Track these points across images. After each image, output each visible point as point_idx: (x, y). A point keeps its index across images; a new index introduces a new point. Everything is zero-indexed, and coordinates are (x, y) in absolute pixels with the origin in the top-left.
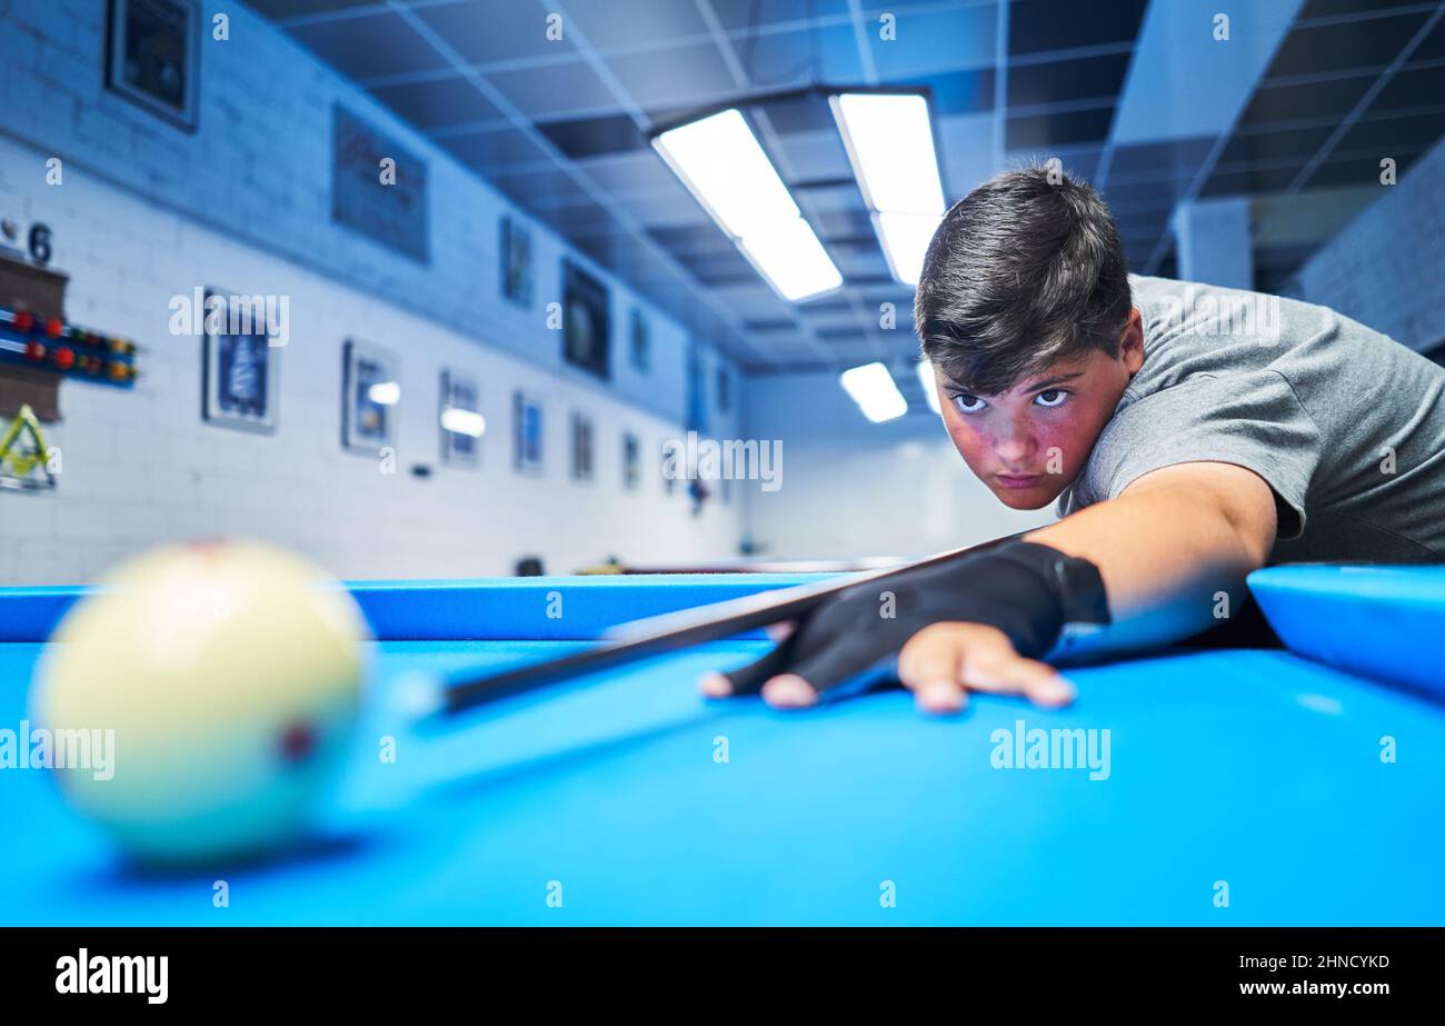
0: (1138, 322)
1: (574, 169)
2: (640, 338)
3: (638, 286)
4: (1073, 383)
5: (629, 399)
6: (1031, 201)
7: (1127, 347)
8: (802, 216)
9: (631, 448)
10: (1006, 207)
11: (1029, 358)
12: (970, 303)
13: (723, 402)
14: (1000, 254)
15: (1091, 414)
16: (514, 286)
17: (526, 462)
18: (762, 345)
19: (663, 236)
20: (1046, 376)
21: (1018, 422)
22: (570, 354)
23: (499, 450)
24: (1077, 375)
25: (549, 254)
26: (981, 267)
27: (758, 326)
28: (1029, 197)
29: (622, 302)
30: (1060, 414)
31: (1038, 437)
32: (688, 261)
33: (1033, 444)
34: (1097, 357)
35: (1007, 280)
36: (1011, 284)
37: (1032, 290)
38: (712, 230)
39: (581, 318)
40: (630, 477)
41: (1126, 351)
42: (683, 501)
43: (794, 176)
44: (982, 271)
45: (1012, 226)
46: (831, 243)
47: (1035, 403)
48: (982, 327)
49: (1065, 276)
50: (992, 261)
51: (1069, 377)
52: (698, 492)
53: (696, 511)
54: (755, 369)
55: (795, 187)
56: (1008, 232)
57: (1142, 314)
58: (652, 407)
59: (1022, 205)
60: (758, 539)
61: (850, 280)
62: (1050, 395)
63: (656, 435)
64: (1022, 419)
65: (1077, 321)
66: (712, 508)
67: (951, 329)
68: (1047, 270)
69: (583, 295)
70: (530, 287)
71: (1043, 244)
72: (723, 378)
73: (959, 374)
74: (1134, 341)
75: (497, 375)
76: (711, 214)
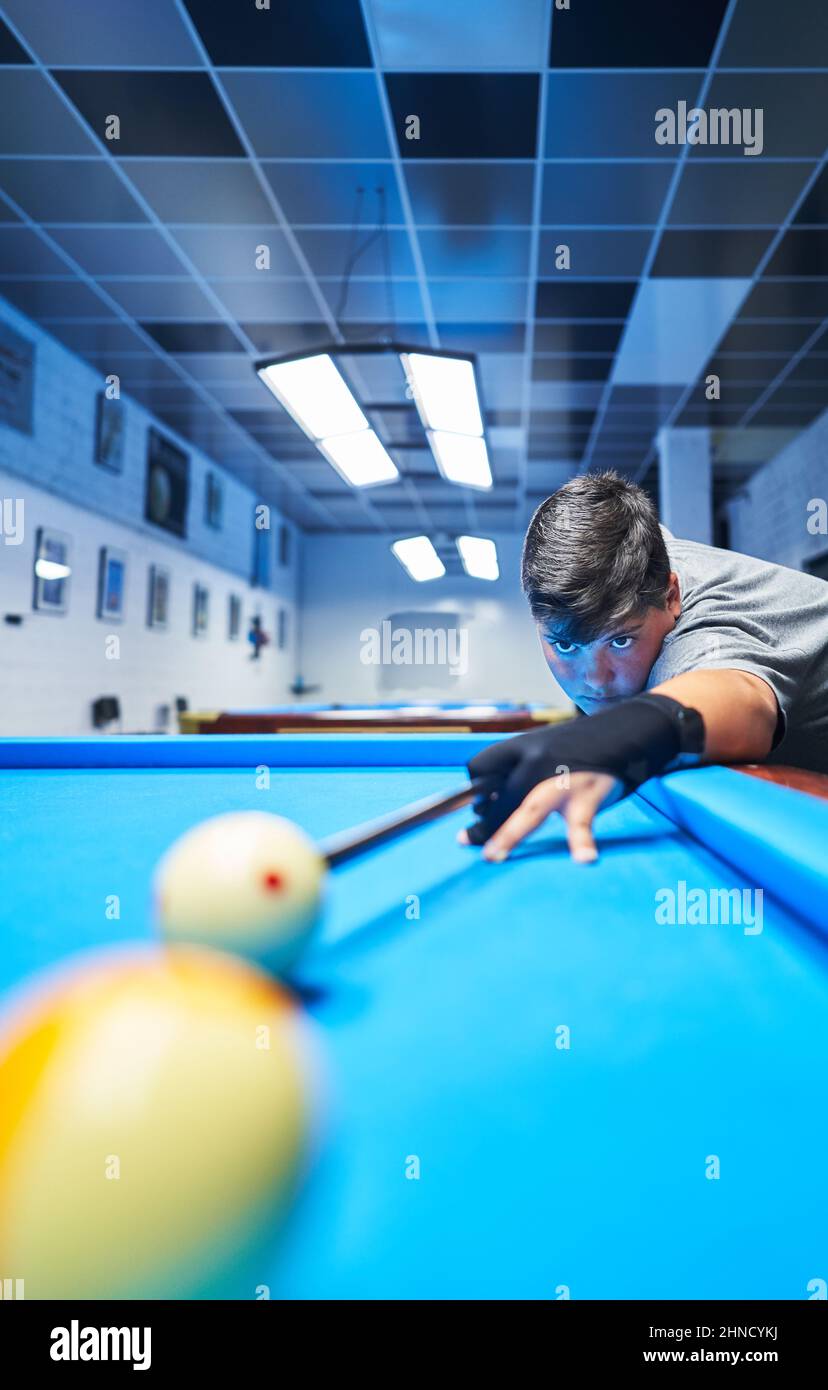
0: (676, 583)
1: (169, 359)
2: (213, 499)
3: (212, 454)
4: (636, 632)
5: (201, 555)
6: (601, 504)
7: (670, 599)
8: (370, 428)
9: (200, 597)
10: (583, 507)
11: (607, 619)
12: (564, 581)
13: (284, 559)
14: (583, 543)
15: (649, 650)
16: (105, 453)
17: (106, 613)
18: (321, 509)
19: (243, 418)
20: (618, 630)
21: (601, 660)
22: (150, 516)
23: (82, 597)
24: (639, 626)
25: (138, 426)
26: (570, 553)
27: (319, 494)
28: (599, 499)
29: (199, 467)
30: (629, 653)
31: (613, 669)
32: (260, 438)
33: (610, 675)
34: (652, 611)
35: (588, 563)
36: (591, 566)
37: (605, 571)
38: (286, 418)
39: (162, 481)
40: (199, 625)
41: (670, 603)
42: (245, 647)
43: (368, 398)
44: (571, 556)
45: (588, 523)
46: (390, 447)
47: (611, 646)
48: (574, 599)
49: (627, 559)
50: (576, 549)
51: (634, 629)
52: (258, 639)
53: (256, 655)
54: (313, 528)
55: (367, 408)
56: (586, 527)
57: (679, 578)
58: (220, 563)
59: (595, 506)
60: (308, 682)
61: (405, 474)
62: (622, 641)
63: (223, 586)
64: (602, 657)
65: (637, 592)
66: (267, 652)
67: (551, 599)
68: (615, 555)
69: (166, 462)
70: (119, 455)
71: (612, 536)
72: (284, 535)
73: (559, 630)
74: (674, 596)
75: (87, 534)
76: (284, 405)
